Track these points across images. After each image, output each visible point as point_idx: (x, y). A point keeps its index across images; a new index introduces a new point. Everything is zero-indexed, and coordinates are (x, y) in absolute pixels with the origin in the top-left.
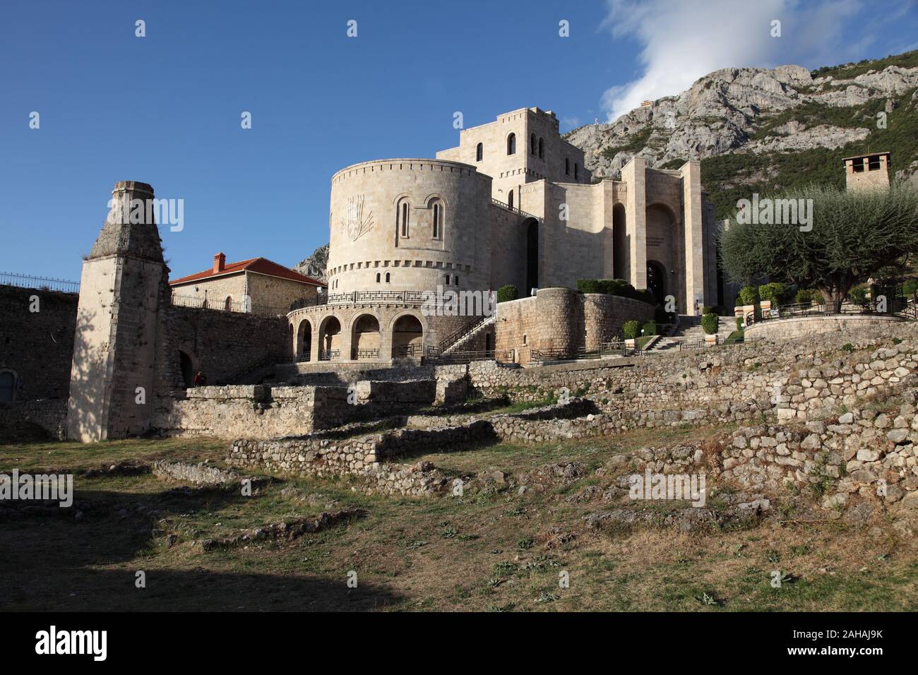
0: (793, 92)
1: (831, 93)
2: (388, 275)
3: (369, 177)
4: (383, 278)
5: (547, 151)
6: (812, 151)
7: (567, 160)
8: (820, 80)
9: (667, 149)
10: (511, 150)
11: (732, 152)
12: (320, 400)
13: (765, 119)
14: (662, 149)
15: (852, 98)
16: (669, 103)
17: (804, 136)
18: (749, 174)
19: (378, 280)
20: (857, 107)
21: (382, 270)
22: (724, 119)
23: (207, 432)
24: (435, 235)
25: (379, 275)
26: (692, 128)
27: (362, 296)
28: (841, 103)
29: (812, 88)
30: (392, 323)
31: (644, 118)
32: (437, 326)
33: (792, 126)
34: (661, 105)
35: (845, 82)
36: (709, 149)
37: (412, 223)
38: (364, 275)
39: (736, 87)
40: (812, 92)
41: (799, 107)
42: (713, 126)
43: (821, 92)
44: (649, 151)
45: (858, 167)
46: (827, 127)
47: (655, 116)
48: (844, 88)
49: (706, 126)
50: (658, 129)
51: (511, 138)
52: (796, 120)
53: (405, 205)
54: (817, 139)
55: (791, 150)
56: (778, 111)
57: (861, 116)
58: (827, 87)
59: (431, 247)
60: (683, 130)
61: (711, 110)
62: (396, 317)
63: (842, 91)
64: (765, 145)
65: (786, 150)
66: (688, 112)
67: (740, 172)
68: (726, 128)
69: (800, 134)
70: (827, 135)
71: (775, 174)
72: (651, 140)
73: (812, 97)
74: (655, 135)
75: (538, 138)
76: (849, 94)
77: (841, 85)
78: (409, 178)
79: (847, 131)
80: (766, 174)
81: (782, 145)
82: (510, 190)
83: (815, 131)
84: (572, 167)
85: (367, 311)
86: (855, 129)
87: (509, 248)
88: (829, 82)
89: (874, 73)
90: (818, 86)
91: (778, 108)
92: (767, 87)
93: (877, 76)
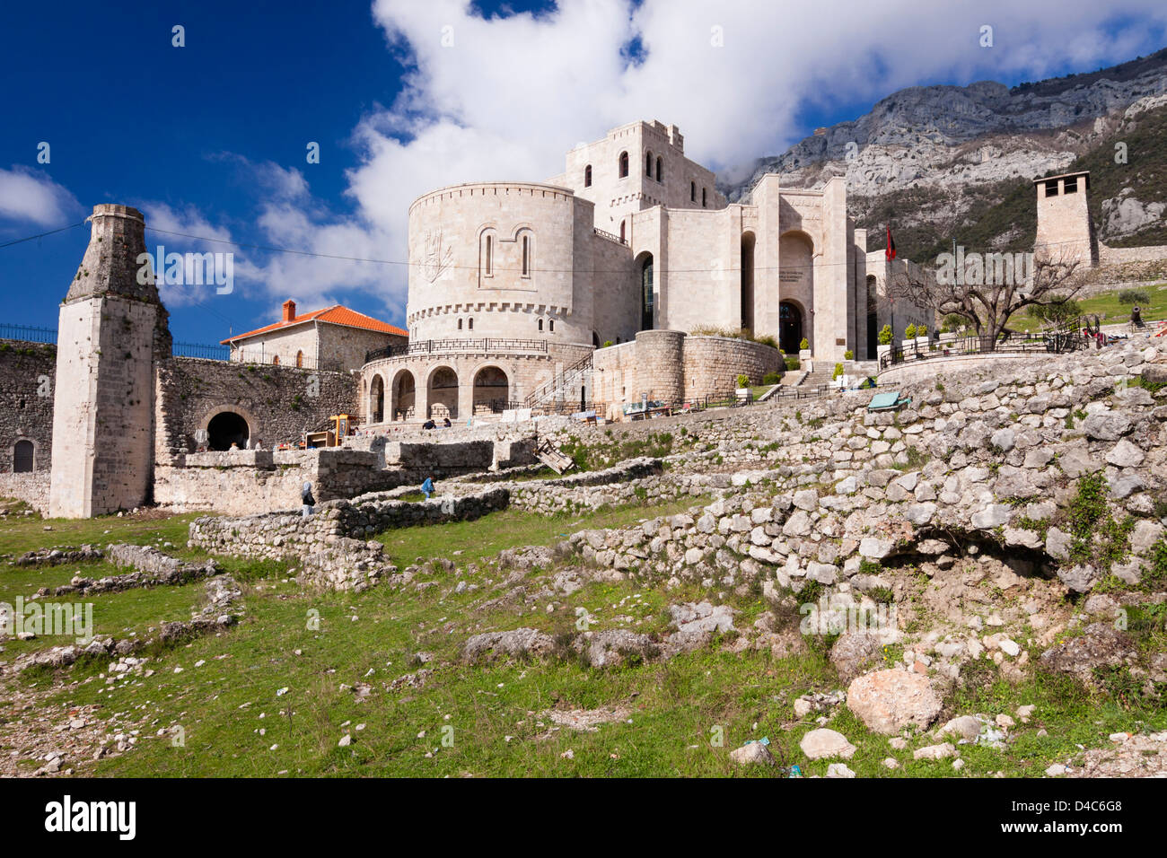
0: (989, 112)
1: (1032, 113)
2: (471, 320)
3: (448, 205)
4: (466, 324)
5: (666, 172)
6: (1007, 181)
7: (693, 184)
8: (1020, 98)
10: (624, 171)
11: (916, 185)
12: (327, 466)
15: (1056, 118)
16: (845, 130)
17: (1000, 164)
18: (933, 209)
19: (460, 327)
21: (462, 314)
24: (525, 273)
25: (461, 321)
26: (871, 157)
27: (437, 345)
28: (1042, 124)
29: (1010, 108)
30: (473, 376)
32: (525, 378)
33: (986, 153)
34: (837, 132)
35: (1047, 99)
36: (890, 181)
37: (498, 259)
38: (444, 322)
43: (1021, 112)
45: (1052, 192)
46: (1026, 153)
48: (1046, 106)
49: (888, 155)
50: (832, 160)
51: (624, 159)
52: (991, 145)
53: (489, 238)
54: (1015, 166)
55: (983, 180)
56: (970, 135)
57: (1065, 139)
58: (1028, 107)
59: (520, 288)
60: (861, 160)
61: (893, 136)
62: (477, 369)
63: (1044, 110)
64: (954, 175)
65: (977, 180)
66: (866, 140)
67: (924, 206)
68: (910, 156)
69: (995, 161)
70: (1027, 162)
71: (965, 208)
73: (1010, 118)
75: (654, 157)
76: (1052, 113)
77: (1043, 103)
78: (492, 205)
79: (1050, 156)
80: (953, 209)
81: (974, 175)
82: (622, 220)
83: (1010, 158)
84: (699, 193)
85: (443, 363)
86: (1058, 153)
87: (620, 287)
88: (1030, 100)
89: (1081, 88)
90: (1017, 104)
91: (970, 131)
92: (958, 108)
93: (1086, 91)
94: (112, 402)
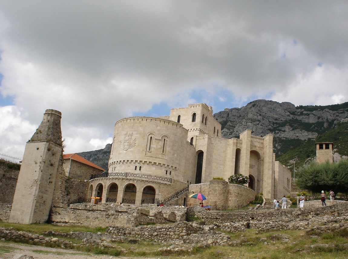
0: (288, 113)
1: (303, 116)
2: (140, 167)
3: (136, 123)
4: (138, 168)
5: (208, 122)
6: (294, 140)
7: (215, 127)
8: (299, 110)
9: (234, 131)
10: (194, 119)
12: (138, 213)
13: (276, 123)
14: (232, 130)
15: (312, 120)
16: (237, 111)
17: (292, 133)
19: (136, 169)
20: (313, 124)
21: (137, 165)
22: (259, 121)
23: (79, 224)
24: (163, 152)
25: (136, 167)
27: (130, 175)
28: (307, 121)
29: (296, 113)
30: (143, 189)
31: (225, 116)
32: (163, 192)
33: (287, 128)
34: (233, 111)
35: (309, 112)
37: (154, 145)
38: (129, 166)
39: (265, 108)
40: (295, 115)
41: (290, 120)
42: (254, 123)
43: (299, 115)
44: (226, 130)
45: (321, 147)
46: (301, 130)
47: (230, 115)
48: (308, 115)
49: (252, 123)
50: (231, 121)
51: (194, 115)
52: (289, 125)
53: (151, 137)
54: (297, 135)
55: (286, 138)
56: (282, 120)
57: (314, 128)
58: (302, 114)
59: (161, 157)
60: (242, 123)
61: (254, 116)
62: (145, 186)
63: (307, 116)
64: (276, 134)
65: (284, 138)
66: (244, 116)
68: (260, 125)
69: (290, 131)
70: (301, 134)
71: (279, 148)
72: (227, 126)
73: (296, 117)
74: (229, 123)
75: (205, 116)
76: (310, 117)
77: (307, 114)
78: (154, 126)
79: (309, 133)
81: (282, 135)
82: (192, 137)
83: (296, 131)
84: (216, 131)
85: (131, 182)
86: (312, 132)
87: (190, 162)
88: (303, 112)
89: (320, 111)
90: (298, 112)
91: (282, 119)
92: (278, 110)
93: (321, 112)
94: (45, 180)
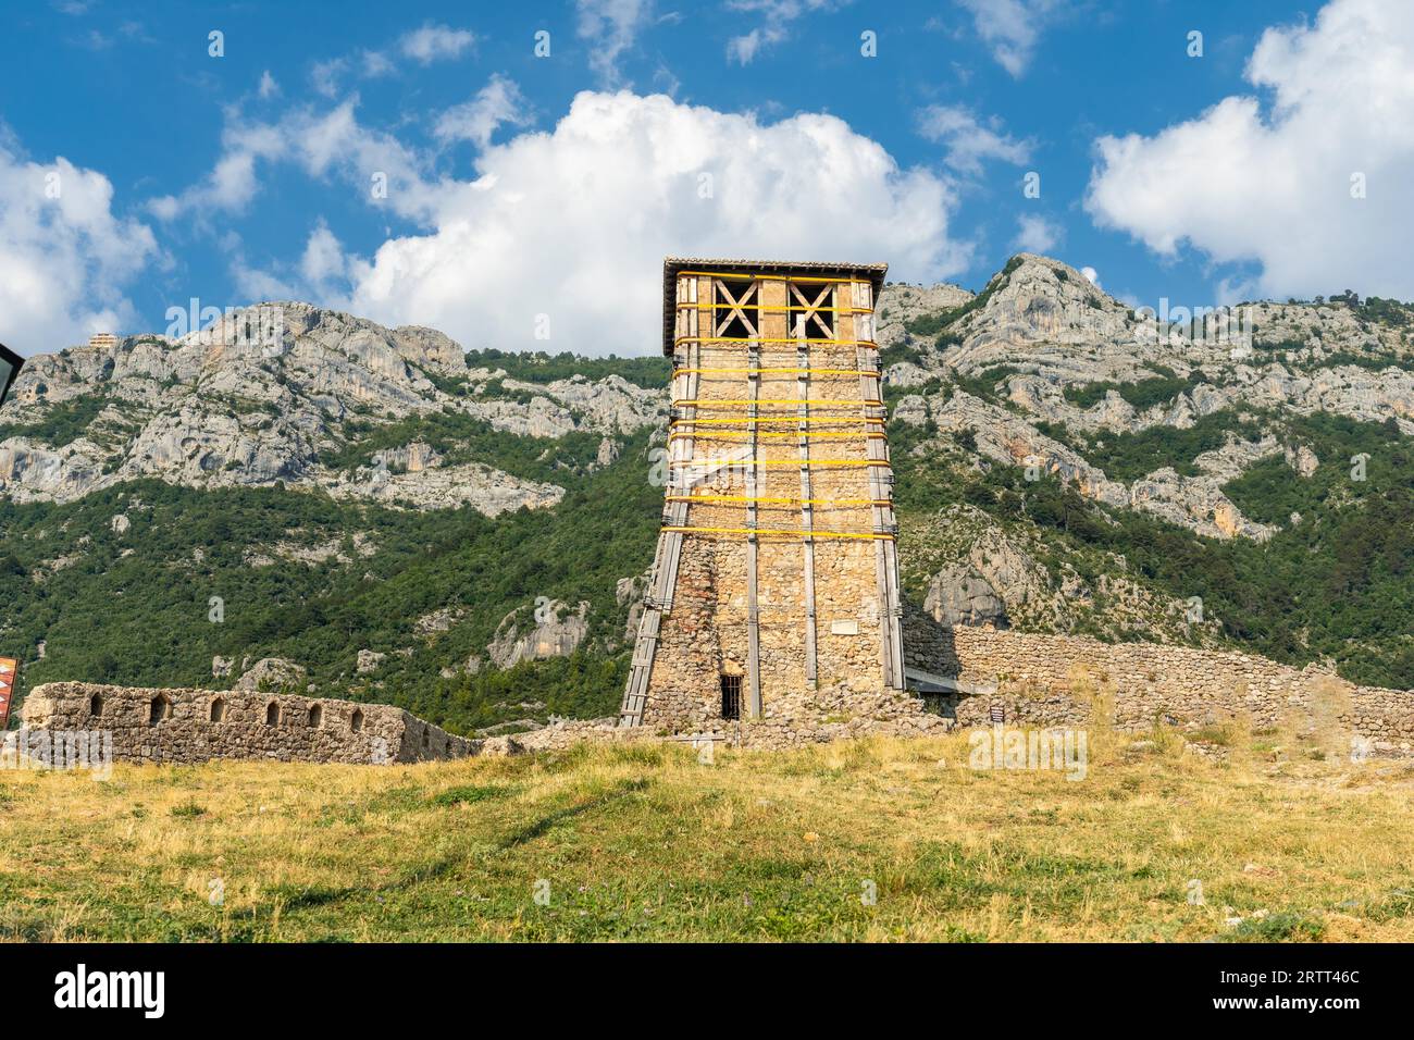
0: (427, 384)
1: (501, 404)
6: (450, 512)
8: (482, 373)
9: (132, 452)
11: (280, 485)
13: (364, 428)
14: (121, 450)
15: (539, 422)
16: (158, 351)
17: (439, 480)
18: (310, 542)
20: (544, 442)
22: (272, 408)
26: (199, 413)
28: (517, 428)
29: (466, 385)
31: (89, 371)
33: (416, 455)
34: (137, 349)
35: (527, 386)
36: (230, 468)
39: (310, 346)
40: (462, 393)
41: (434, 418)
42: (248, 419)
43: (482, 397)
44: (89, 447)
46: (485, 470)
47: (118, 372)
48: (525, 398)
49: (233, 416)
50: (120, 403)
52: (426, 442)
54: (465, 491)
55: (410, 505)
56: (391, 416)
57: (552, 462)
58: (494, 391)
60: (177, 414)
61: (248, 383)
63: (521, 403)
64: (356, 483)
65: (398, 502)
66: (197, 379)
67: (290, 531)
68: (275, 430)
69: (432, 473)
70: (485, 487)
71: (369, 551)
72: (98, 425)
73: (464, 404)
74: (111, 414)
76: (534, 412)
77: (518, 392)
79: (525, 485)
80: (348, 548)
81: (390, 491)
83: (461, 473)
86: (540, 483)
88: (499, 381)
89: (582, 382)
90: (477, 383)
91: (393, 410)
92: (375, 363)
93: (588, 389)
